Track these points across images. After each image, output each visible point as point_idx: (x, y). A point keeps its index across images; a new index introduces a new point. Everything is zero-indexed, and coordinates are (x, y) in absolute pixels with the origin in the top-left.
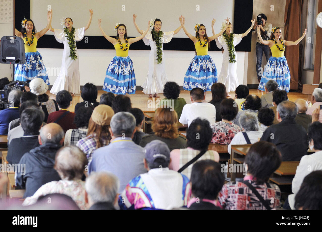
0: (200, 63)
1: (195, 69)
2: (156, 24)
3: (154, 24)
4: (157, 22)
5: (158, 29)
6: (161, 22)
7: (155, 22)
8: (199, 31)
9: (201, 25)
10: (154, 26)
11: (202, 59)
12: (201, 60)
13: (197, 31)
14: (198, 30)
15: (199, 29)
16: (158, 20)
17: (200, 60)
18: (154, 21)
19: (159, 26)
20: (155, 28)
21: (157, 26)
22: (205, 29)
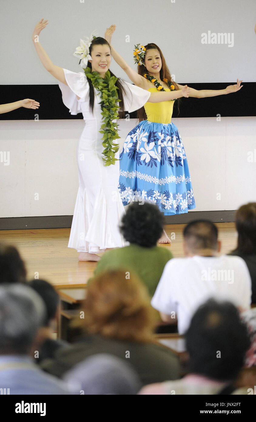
0: (162, 142)
1: (151, 157)
2: (94, 53)
3: (90, 54)
4: (98, 48)
5: (104, 68)
6: (109, 45)
7: (91, 49)
8: (145, 64)
9: (150, 46)
10: (90, 58)
11: (165, 133)
12: (163, 135)
13: (141, 63)
14: (143, 60)
15: (145, 57)
16: (98, 41)
17: (160, 134)
18: (89, 46)
19: (104, 58)
20: (94, 65)
21: (98, 59)
22: (159, 56)
